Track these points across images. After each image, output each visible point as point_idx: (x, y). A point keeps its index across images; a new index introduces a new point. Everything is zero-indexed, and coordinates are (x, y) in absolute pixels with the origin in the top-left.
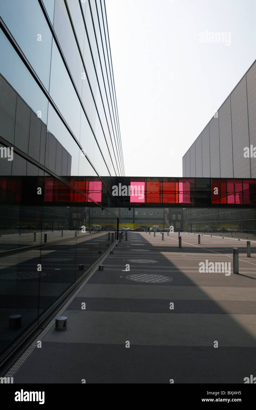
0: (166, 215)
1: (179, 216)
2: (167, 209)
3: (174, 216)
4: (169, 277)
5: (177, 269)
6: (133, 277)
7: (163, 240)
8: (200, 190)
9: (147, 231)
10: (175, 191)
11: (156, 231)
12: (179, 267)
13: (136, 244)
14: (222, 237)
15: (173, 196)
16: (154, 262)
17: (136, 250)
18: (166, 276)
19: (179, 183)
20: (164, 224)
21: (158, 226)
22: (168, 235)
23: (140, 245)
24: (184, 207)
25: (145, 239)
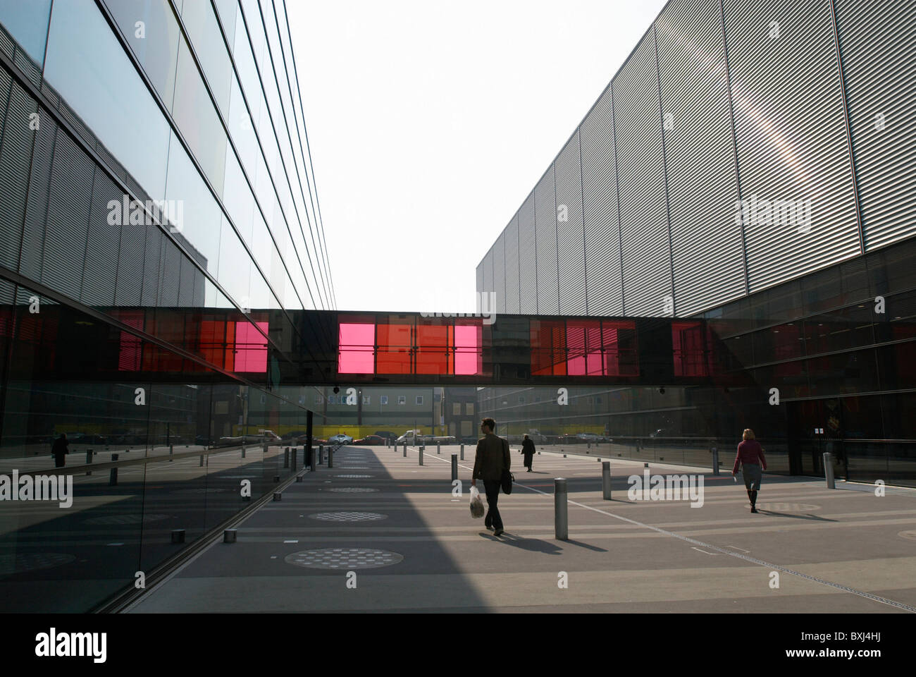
0: (438, 405)
1: (470, 406)
2: (440, 390)
3: (457, 407)
4: (394, 554)
5: (430, 534)
6: (303, 558)
7: (421, 463)
8: (516, 344)
9: (389, 443)
10: (447, 347)
11: (414, 443)
12: (437, 529)
13: (351, 476)
14: (562, 455)
15: (441, 357)
16: (375, 517)
17: (344, 490)
18: (389, 550)
19: (456, 327)
20: (433, 425)
21: (418, 431)
22: (439, 453)
23: (360, 476)
24: (480, 384)
25: (379, 462)
